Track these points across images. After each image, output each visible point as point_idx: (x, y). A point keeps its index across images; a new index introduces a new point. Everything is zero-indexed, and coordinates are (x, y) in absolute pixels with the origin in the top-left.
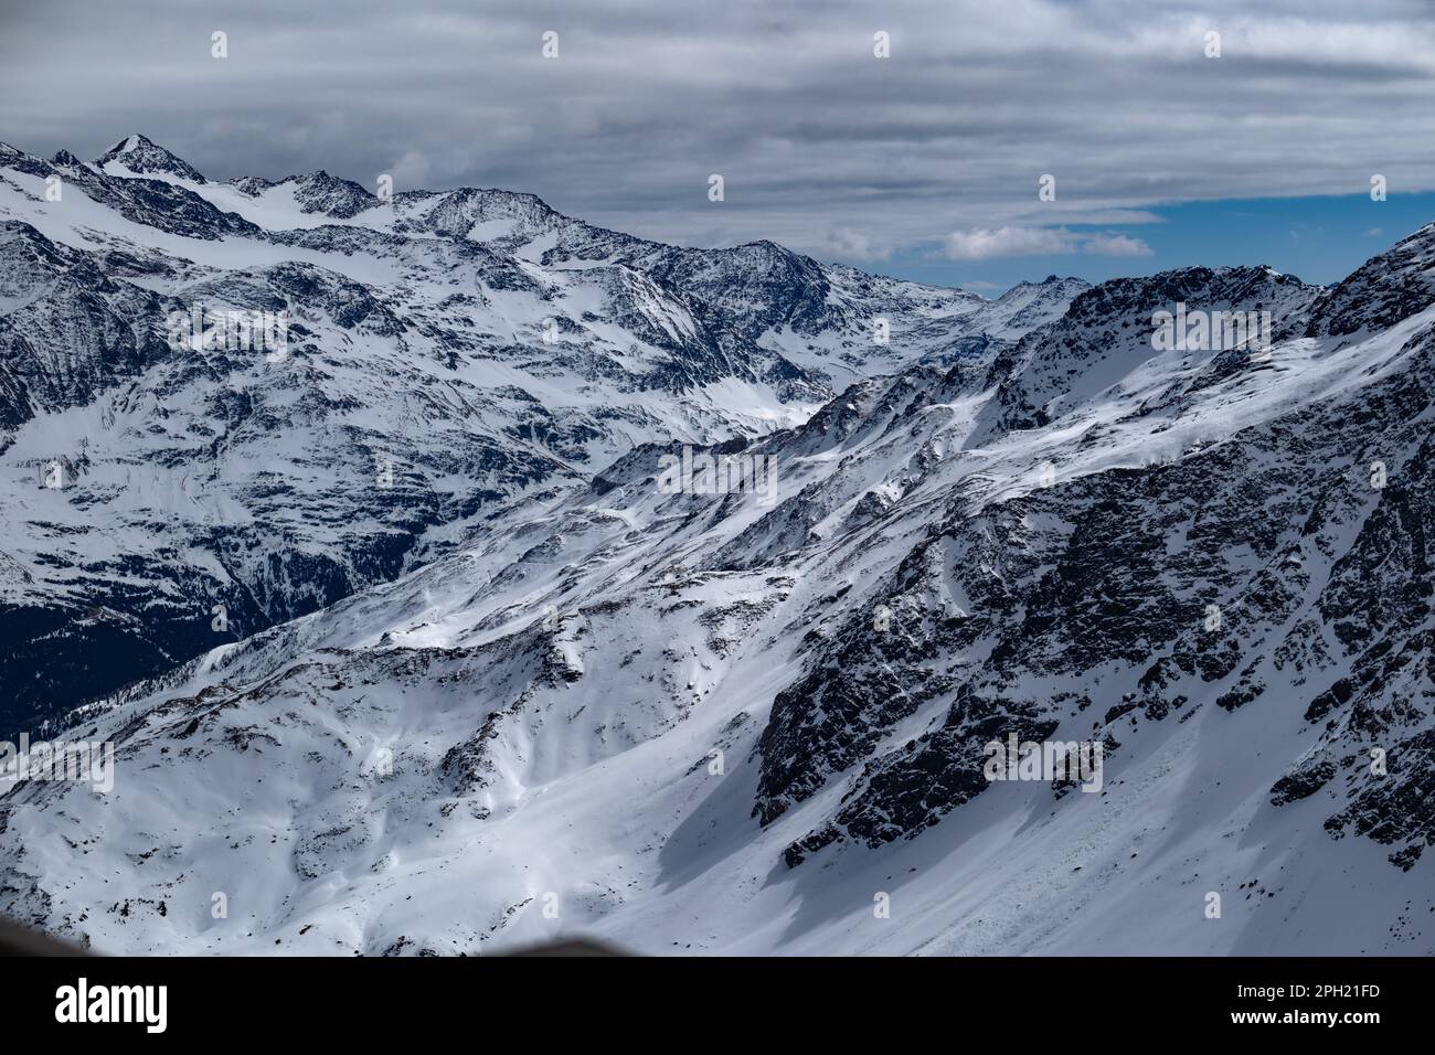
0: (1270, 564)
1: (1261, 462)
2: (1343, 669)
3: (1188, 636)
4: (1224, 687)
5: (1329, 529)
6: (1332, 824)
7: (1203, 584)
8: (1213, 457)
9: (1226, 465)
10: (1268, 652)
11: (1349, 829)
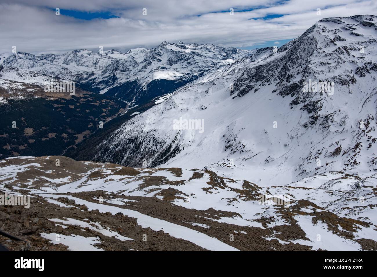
0: (273, 73)
1: (272, 64)
2: (279, 81)
3: (266, 79)
4: (269, 83)
5: (278, 69)
6: (277, 94)
7: (267, 75)
8: (268, 64)
9: (269, 64)
10: (272, 80)
11: (279, 95)
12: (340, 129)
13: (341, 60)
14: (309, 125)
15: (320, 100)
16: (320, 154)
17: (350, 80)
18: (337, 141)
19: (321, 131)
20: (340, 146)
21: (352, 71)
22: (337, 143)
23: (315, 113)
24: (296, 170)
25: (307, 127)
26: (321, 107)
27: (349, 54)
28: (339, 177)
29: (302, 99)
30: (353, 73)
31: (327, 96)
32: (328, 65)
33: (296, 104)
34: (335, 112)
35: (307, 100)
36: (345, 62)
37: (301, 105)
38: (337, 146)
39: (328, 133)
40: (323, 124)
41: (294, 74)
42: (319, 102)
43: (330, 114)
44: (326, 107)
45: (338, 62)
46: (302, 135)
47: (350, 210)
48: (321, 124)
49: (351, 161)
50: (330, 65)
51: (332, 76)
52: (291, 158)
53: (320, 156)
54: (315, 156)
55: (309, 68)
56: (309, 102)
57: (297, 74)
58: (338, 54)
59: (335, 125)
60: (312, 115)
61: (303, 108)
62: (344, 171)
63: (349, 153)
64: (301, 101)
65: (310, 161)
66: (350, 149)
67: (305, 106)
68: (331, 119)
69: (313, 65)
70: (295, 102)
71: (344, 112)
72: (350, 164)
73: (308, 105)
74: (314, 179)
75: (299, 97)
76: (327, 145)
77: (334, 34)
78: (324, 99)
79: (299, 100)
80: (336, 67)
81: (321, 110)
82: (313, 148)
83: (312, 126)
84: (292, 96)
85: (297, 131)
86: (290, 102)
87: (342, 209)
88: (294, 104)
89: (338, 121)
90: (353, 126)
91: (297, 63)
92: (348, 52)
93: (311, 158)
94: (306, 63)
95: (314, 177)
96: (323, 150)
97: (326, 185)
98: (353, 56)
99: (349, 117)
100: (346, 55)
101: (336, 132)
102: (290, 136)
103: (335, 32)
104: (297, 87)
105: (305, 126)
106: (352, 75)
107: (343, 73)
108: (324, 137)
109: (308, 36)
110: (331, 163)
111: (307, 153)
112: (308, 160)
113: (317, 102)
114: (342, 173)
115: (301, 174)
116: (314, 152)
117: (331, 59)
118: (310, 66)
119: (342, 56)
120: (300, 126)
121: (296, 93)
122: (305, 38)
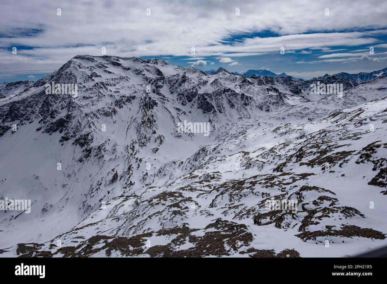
0: (33, 109)
1: (30, 100)
2: (42, 118)
3: (25, 117)
4: (29, 121)
5: (38, 105)
6: (43, 132)
7: (26, 112)
8: (25, 100)
9: (26, 100)
10: (34, 118)
11: (45, 132)
12: (113, 157)
13: (101, 94)
14: (85, 159)
15: (90, 133)
16: (100, 185)
17: (112, 112)
18: (113, 168)
19: (97, 162)
20: (117, 172)
21: (112, 103)
22: (113, 170)
23: (88, 146)
24: (80, 208)
25: (83, 162)
26: (93, 139)
27: (107, 89)
28: (121, 201)
29: (72, 134)
30: (113, 105)
31: (96, 128)
32: (91, 99)
33: (67, 140)
34: (105, 141)
35: (78, 134)
36: (104, 96)
37: (72, 141)
38: (114, 173)
39: (103, 163)
40: (97, 155)
41: (58, 109)
42: (89, 135)
43: (101, 145)
44: (97, 139)
45: (99, 96)
46: (79, 170)
47: (136, 227)
48: (95, 156)
49: (128, 184)
50: (92, 99)
51: (97, 109)
52: (73, 197)
53: (101, 187)
54: (96, 188)
55: (73, 102)
56: (79, 136)
57: (62, 109)
58: (97, 88)
59: (108, 154)
60: (85, 149)
61: (75, 143)
62: (124, 194)
63: (124, 177)
64: (72, 136)
65: (92, 195)
66: (125, 172)
67: (76, 140)
68: (104, 149)
69: (76, 99)
70: (65, 137)
71: (113, 140)
72: (128, 186)
73: (79, 139)
74: (100, 211)
75: (68, 132)
76: (105, 175)
77: (90, 70)
78: (93, 131)
79: (69, 136)
80: (98, 101)
81: (93, 142)
82: (93, 181)
83: (87, 159)
84: (61, 132)
85: (73, 167)
86: (60, 139)
87: (130, 229)
88: (65, 140)
89: (110, 150)
90: (123, 152)
91: (60, 98)
92: (106, 87)
93: (93, 191)
94: (69, 97)
95: (99, 209)
96: (102, 180)
97: (112, 213)
98: (110, 90)
99: (118, 145)
100: (104, 90)
101: (110, 160)
102: (66, 175)
103: (91, 69)
104: (64, 122)
105: (81, 161)
106: (113, 107)
107: (105, 106)
108: (101, 167)
109: (65, 71)
110: (113, 190)
111: (88, 188)
112: (90, 194)
113: (88, 135)
114: (123, 196)
115: (86, 211)
116: (95, 184)
117: (92, 93)
118: (74, 101)
119: (101, 90)
120: (76, 161)
121: (64, 129)
122: (63, 73)
